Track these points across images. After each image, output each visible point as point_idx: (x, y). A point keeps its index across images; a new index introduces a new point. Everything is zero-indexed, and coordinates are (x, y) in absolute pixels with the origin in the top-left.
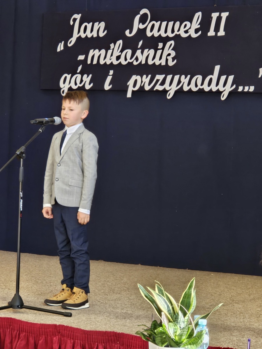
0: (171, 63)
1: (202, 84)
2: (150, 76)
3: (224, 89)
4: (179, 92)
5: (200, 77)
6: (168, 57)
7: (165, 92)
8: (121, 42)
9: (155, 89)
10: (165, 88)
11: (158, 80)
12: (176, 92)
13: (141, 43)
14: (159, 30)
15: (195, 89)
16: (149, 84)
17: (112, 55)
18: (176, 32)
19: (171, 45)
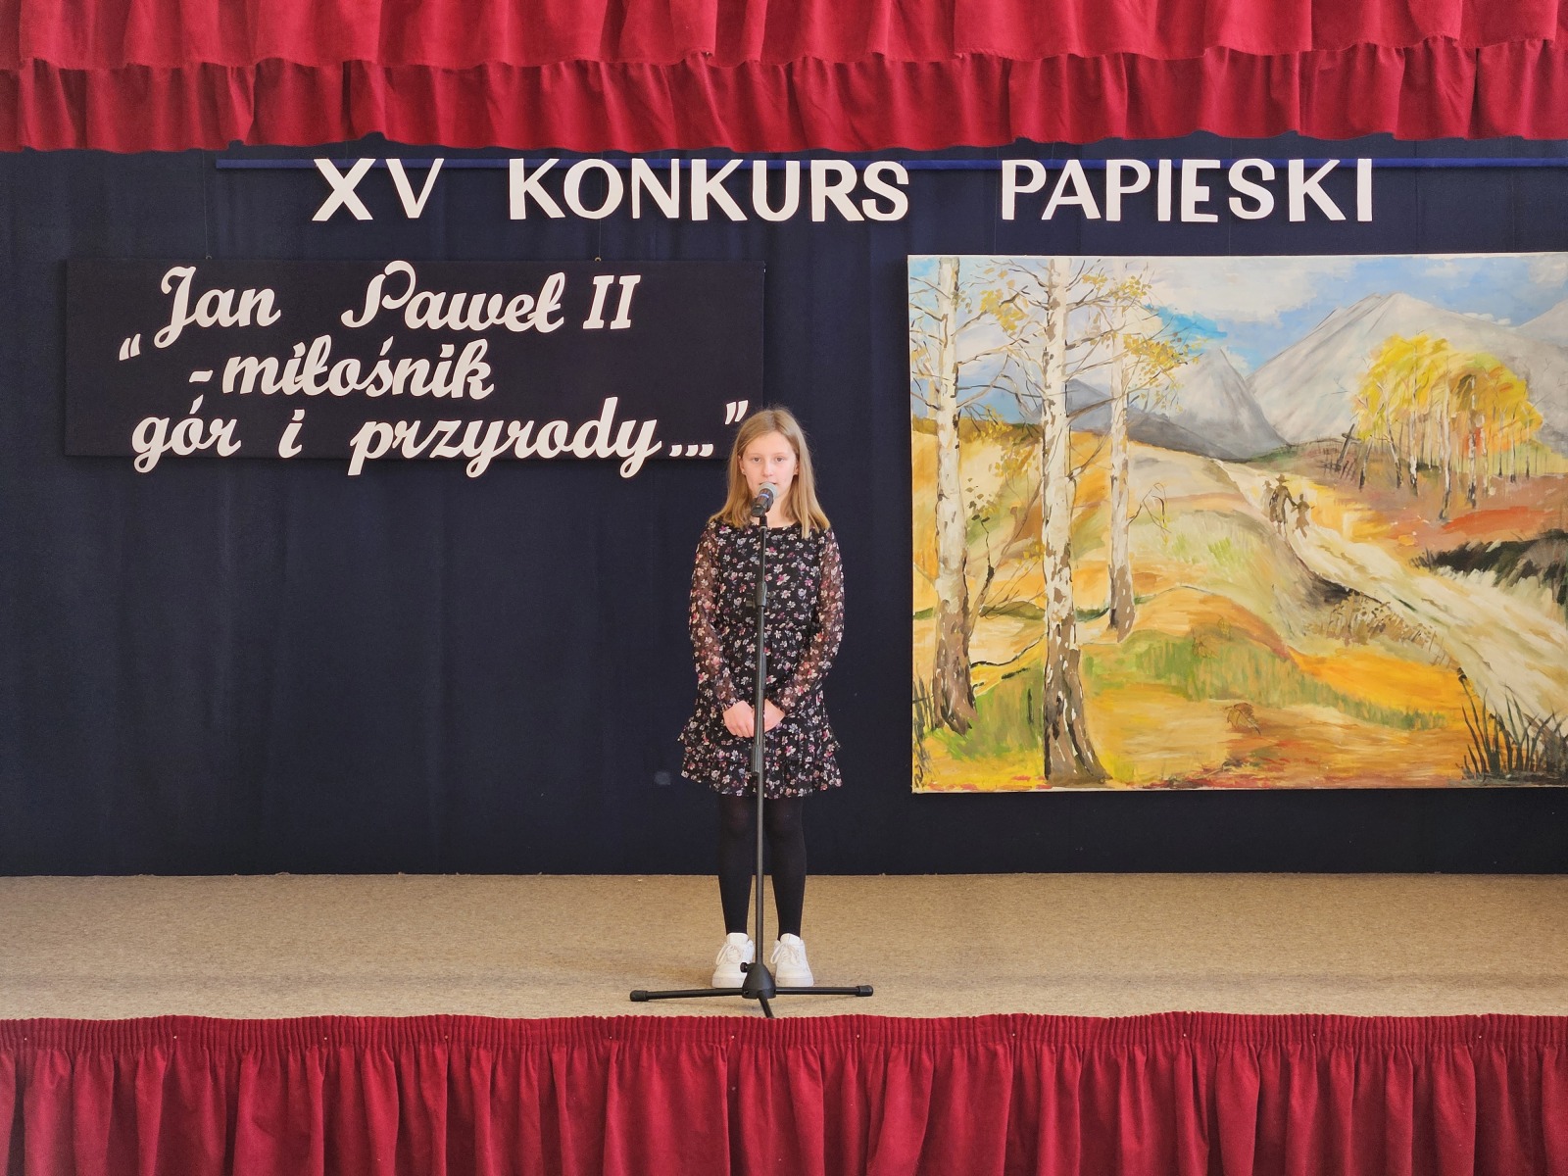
0: (478, 393)
1: (569, 440)
2: (417, 424)
3: (631, 451)
4: (504, 462)
5: (562, 427)
6: (470, 379)
7: (463, 460)
8: (327, 339)
9: (432, 456)
10: (462, 452)
11: (441, 435)
12: (494, 461)
13: (387, 345)
14: (444, 312)
15: (547, 453)
16: (417, 444)
17: (300, 371)
18: (492, 319)
19: (480, 348)
